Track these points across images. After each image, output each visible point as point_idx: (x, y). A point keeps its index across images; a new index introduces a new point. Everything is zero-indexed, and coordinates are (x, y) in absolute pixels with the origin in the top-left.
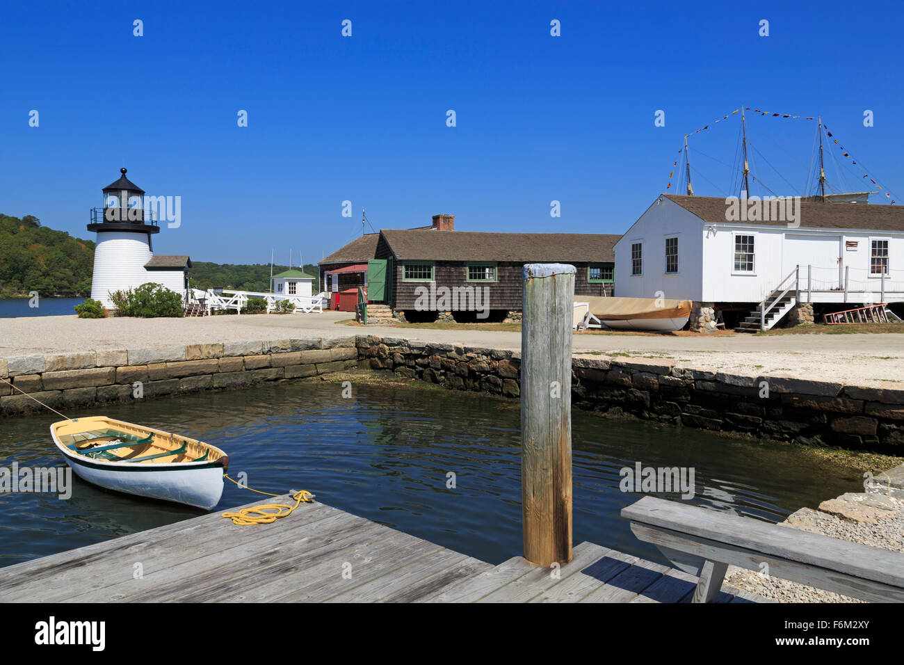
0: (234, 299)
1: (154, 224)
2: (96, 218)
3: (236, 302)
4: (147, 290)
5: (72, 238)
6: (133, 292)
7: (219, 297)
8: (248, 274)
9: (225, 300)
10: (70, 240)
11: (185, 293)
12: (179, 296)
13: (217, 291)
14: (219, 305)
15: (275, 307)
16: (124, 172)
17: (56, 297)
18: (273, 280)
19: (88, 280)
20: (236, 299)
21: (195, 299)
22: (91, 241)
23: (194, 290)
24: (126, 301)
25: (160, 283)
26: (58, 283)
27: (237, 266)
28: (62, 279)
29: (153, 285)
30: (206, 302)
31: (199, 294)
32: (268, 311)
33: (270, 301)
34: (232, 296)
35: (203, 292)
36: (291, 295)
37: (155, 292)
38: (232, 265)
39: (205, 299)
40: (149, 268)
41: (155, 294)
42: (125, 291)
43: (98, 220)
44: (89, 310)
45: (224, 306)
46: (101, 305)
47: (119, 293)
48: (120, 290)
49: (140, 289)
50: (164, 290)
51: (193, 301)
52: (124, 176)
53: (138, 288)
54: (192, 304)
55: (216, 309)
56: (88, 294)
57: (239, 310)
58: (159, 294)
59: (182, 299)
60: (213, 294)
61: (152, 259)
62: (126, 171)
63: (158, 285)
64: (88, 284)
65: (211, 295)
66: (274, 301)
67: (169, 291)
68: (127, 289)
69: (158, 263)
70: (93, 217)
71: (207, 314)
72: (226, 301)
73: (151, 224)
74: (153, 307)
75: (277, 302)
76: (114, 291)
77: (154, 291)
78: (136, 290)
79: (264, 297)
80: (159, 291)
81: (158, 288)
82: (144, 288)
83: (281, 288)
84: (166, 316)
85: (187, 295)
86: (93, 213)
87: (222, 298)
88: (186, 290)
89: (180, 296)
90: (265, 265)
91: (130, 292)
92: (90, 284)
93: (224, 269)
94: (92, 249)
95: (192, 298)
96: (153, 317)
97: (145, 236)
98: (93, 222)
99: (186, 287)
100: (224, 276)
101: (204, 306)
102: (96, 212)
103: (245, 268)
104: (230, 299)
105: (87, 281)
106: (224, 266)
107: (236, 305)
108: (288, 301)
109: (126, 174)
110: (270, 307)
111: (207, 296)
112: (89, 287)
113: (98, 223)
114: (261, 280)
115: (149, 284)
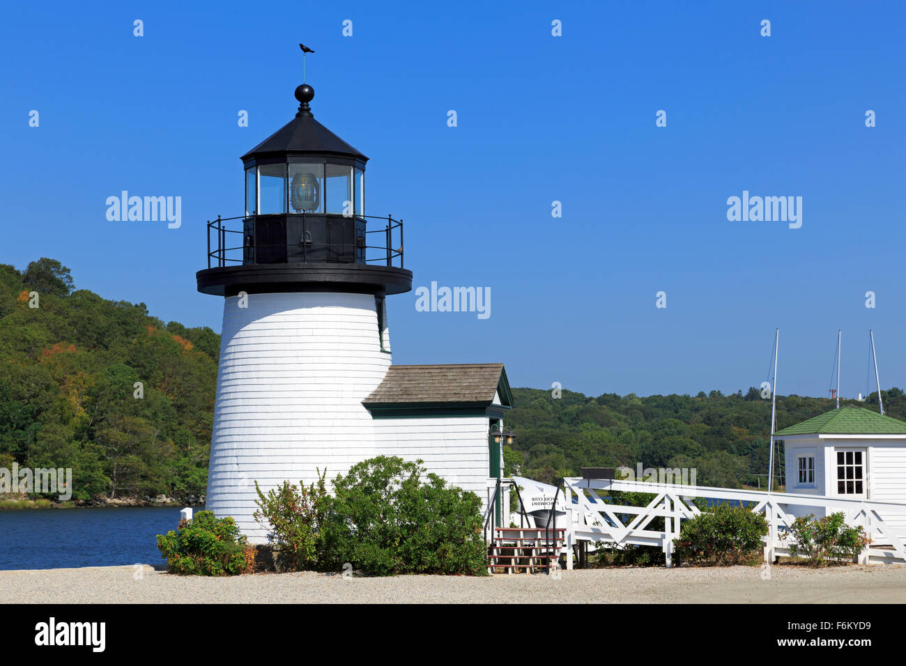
0: (650, 512)
1: (396, 263)
2: (222, 250)
3: (657, 524)
4: (374, 480)
5: (155, 322)
6: (331, 491)
7: (601, 505)
8: (682, 425)
9: (620, 516)
10: (151, 329)
11: (492, 491)
12: (472, 500)
13: (596, 483)
14: (597, 533)
15: (792, 539)
16: (304, 96)
17: (110, 506)
18: (780, 447)
19: (196, 449)
20: (659, 512)
21: (523, 512)
22: (208, 330)
23: (520, 481)
24: (308, 521)
25: (413, 459)
26: (116, 462)
27: (645, 401)
28: (126, 451)
29: (389, 466)
30: (561, 522)
31: (535, 493)
32: (769, 552)
33: (774, 519)
34: (642, 500)
35: (550, 490)
36: (846, 496)
37: (397, 488)
38: (631, 397)
39: (554, 513)
40: (379, 409)
41: (398, 495)
42: (307, 484)
43: (228, 255)
44: (194, 547)
45: (619, 536)
46: (236, 530)
47: (287, 492)
48: (293, 482)
49: (351, 478)
50: (424, 480)
51: (517, 519)
52: (304, 111)
53: (345, 474)
54: (513, 531)
55: (591, 548)
56: (196, 494)
57: (668, 547)
58: (409, 490)
59: (483, 510)
60: (579, 492)
61: (389, 378)
62: (310, 96)
63: (408, 466)
64: (199, 465)
65: (575, 498)
66: (790, 520)
67: (438, 482)
68: (311, 480)
69: (406, 392)
70: (214, 247)
71: (563, 565)
72: (626, 519)
73: (384, 263)
74: (386, 538)
75: (800, 523)
76: (271, 485)
77: (395, 485)
78: (340, 484)
79: (755, 504)
80: (412, 482)
81: (407, 475)
82: (363, 474)
83: (809, 476)
84: (430, 571)
85: (497, 497)
86: (214, 232)
87: (611, 509)
88: (493, 482)
89: (477, 502)
90: (738, 396)
91: (322, 490)
92: (204, 464)
93: (606, 410)
94: (212, 355)
95: (513, 508)
96: (391, 572)
97: (371, 299)
98: (215, 263)
99: (494, 472)
100: (604, 433)
101: (554, 535)
102: (222, 231)
103: (674, 404)
104: (640, 511)
105: (195, 456)
106: (604, 400)
107: (657, 534)
108: (837, 519)
109: (311, 104)
110: (773, 543)
111: (563, 503)
112: (202, 472)
113: (228, 264)
114: (723, 447)
115: (380, 461)
